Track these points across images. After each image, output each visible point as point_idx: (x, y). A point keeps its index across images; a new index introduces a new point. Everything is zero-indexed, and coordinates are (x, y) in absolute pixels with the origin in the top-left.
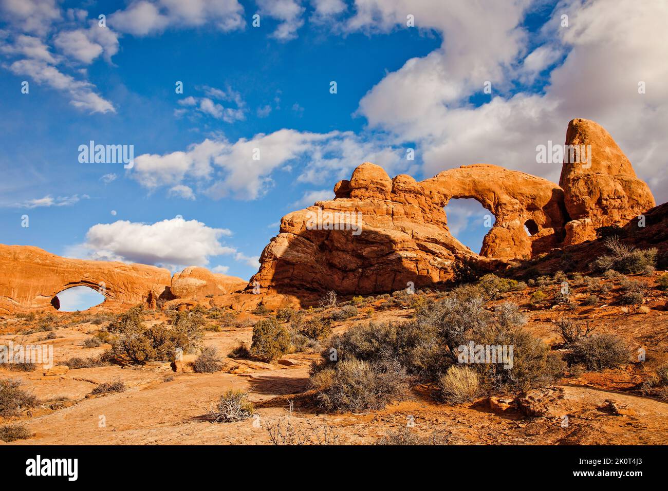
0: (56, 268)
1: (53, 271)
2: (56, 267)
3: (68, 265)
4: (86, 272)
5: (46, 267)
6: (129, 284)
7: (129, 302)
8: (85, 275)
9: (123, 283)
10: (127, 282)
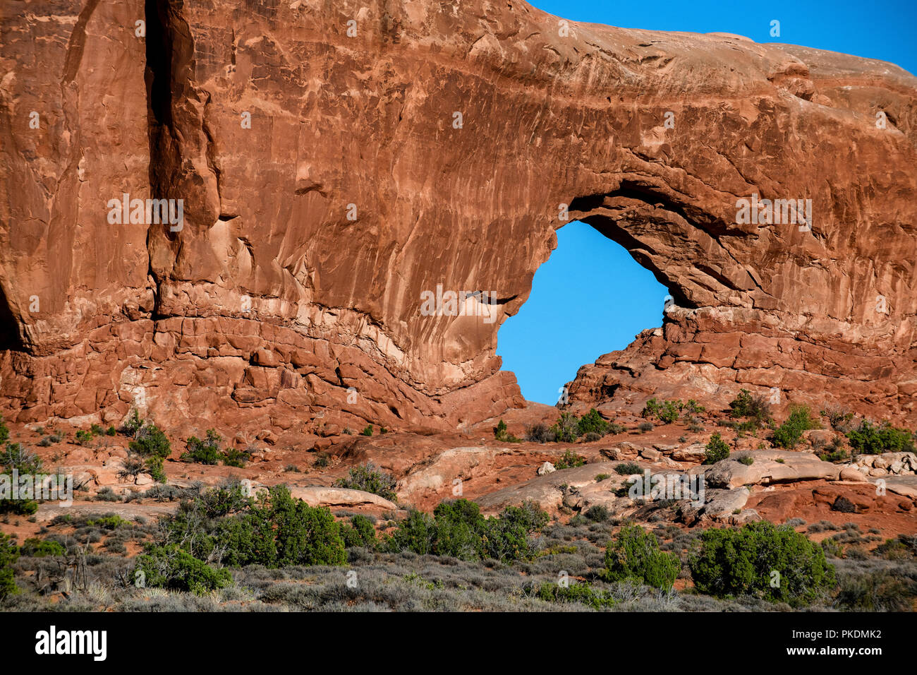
4: (654, 120)
8: (646, 142)
9: (828, 190)
10: (857, 186)
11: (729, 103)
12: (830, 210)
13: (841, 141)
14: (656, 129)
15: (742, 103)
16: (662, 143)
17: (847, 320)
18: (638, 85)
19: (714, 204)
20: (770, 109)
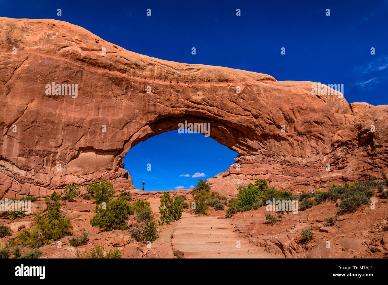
0: (125, 75)
1: (118, 82)
2: (122, 71)
3: (153, 71)
4: (196, 90)
5: (100, 71)
6: (298, 114)
7: (299, 159)
8: (194, 97)
9: (281, 112)
10: (292, 109)
11: (231, 84)
12: (283, 118)
13: (283, 95)
14: (198, 93)
15: (237, 84)
16: (202, 98)
17: (300, 157)
18: (184, 77)
19: (232, 119)
20: (250, 85)
